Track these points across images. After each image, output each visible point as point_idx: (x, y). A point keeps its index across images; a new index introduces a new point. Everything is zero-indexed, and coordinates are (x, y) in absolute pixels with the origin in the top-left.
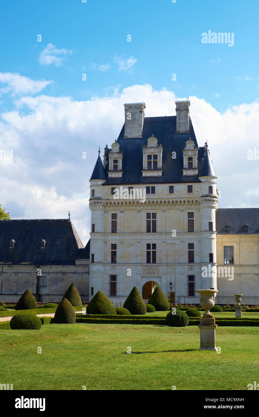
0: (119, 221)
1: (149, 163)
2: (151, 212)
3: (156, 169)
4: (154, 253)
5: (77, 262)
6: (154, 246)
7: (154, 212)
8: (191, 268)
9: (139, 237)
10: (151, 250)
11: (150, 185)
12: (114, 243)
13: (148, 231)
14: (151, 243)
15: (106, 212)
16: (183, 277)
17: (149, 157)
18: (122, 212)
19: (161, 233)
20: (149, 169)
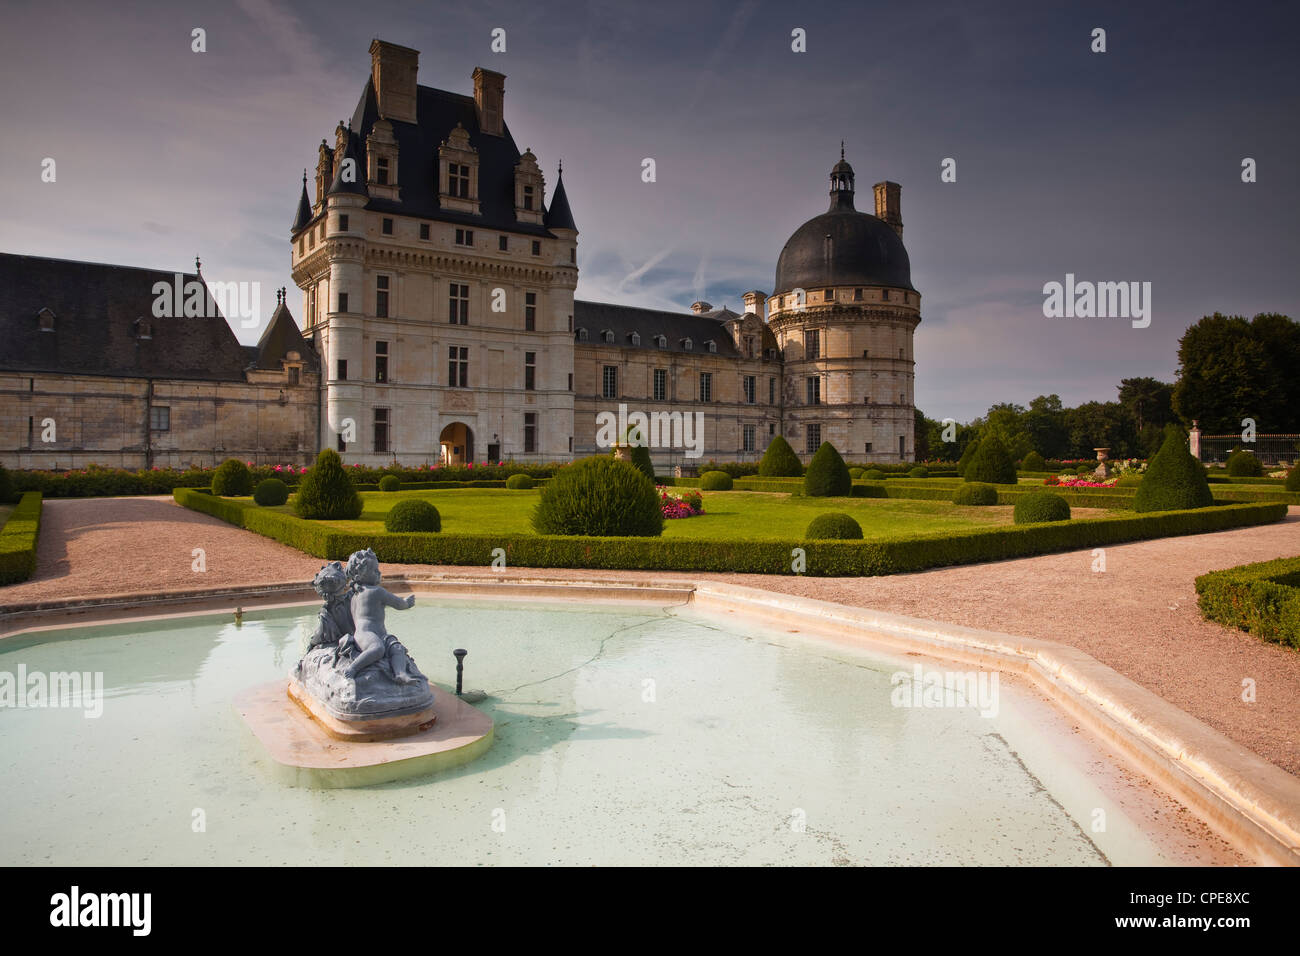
0: (392, 292)
1: (453, 181)
2: (460, 283)
3: (465, 195)
4: (464, 367)
5: (252, 378)
6: (464, 352)
7: (465, 283)
8: (531, 400)
9: (436, 333)
10: (459, 360)
11: (465, 228)
12: (382, 339)
13: (453, 320)
14: (459, 345)
15: (366, 271)
16: (516, 415)
17: (453, 168)
18: (400, 274)
19: (479, 329)
20: (453, 193)
